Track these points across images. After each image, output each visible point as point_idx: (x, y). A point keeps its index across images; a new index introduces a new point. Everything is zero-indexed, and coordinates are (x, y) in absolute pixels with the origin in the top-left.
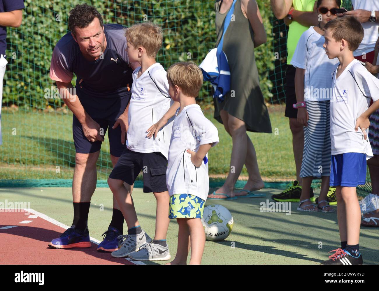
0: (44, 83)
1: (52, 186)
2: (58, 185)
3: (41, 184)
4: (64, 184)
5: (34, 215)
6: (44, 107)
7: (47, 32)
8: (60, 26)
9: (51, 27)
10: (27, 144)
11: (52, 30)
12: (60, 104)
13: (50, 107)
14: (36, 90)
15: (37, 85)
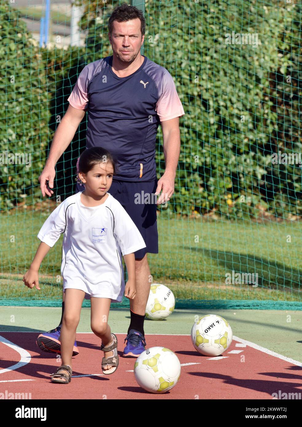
0: (190, 185)
1: (243, 309)
2: (251, 307)
3: (231, 305)
4: (258, 306)
5: (241, 343)
6: (189, 212)
7: (194, 124)
8: (210, 117)
9: (199, 118)
10: (191, 257)
11: (201, 121)
12: (208, 209)
13: (196, 212)
14: (181, 192)
15: (181, 187)
